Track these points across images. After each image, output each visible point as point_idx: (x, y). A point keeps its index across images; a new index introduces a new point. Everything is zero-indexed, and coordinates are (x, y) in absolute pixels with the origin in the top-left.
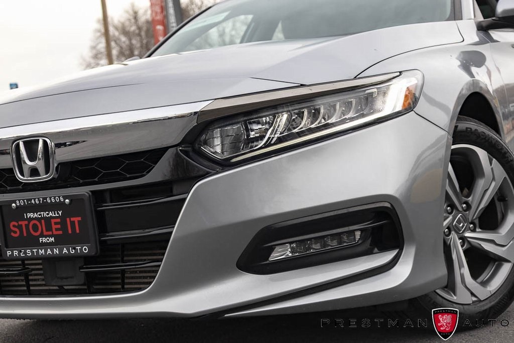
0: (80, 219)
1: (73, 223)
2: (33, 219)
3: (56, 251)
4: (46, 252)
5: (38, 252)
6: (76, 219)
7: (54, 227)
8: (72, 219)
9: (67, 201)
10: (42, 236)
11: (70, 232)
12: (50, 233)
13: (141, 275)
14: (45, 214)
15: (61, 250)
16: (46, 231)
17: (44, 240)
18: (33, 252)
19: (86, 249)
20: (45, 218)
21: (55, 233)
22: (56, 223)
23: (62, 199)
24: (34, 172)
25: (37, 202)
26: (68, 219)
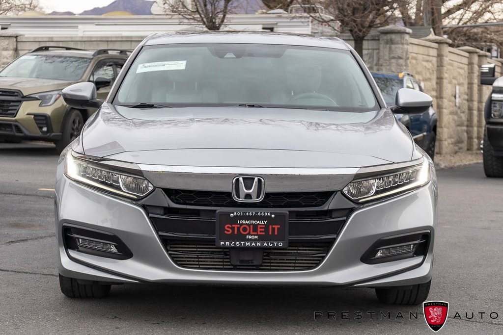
0: (279, 226)
1: (273, 229)
2: (244, 224)
3: (259, 244)
4: (251, 244)
5: (245, 244)
6: (276, 227)
7: (259, 230)
8: (273, 226)
9: (273, 216)
10: (249, 234)
11: (270, 233)
12: (256, 233)
13: (288, 261)
14: (254, 222)
15: (262, 244)
16: (253, 232)
17: (250, 237)
18: (241, 244)
19: (281, 244)
20: (253, 225)
21: (259, 233)
22: (261, 228)
23: (269, 214)
24: (248, 196)
25: (251, 214)
26: (270, 226)
